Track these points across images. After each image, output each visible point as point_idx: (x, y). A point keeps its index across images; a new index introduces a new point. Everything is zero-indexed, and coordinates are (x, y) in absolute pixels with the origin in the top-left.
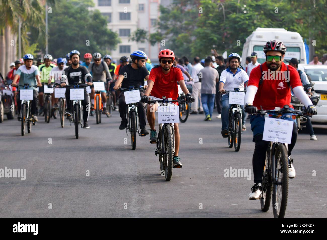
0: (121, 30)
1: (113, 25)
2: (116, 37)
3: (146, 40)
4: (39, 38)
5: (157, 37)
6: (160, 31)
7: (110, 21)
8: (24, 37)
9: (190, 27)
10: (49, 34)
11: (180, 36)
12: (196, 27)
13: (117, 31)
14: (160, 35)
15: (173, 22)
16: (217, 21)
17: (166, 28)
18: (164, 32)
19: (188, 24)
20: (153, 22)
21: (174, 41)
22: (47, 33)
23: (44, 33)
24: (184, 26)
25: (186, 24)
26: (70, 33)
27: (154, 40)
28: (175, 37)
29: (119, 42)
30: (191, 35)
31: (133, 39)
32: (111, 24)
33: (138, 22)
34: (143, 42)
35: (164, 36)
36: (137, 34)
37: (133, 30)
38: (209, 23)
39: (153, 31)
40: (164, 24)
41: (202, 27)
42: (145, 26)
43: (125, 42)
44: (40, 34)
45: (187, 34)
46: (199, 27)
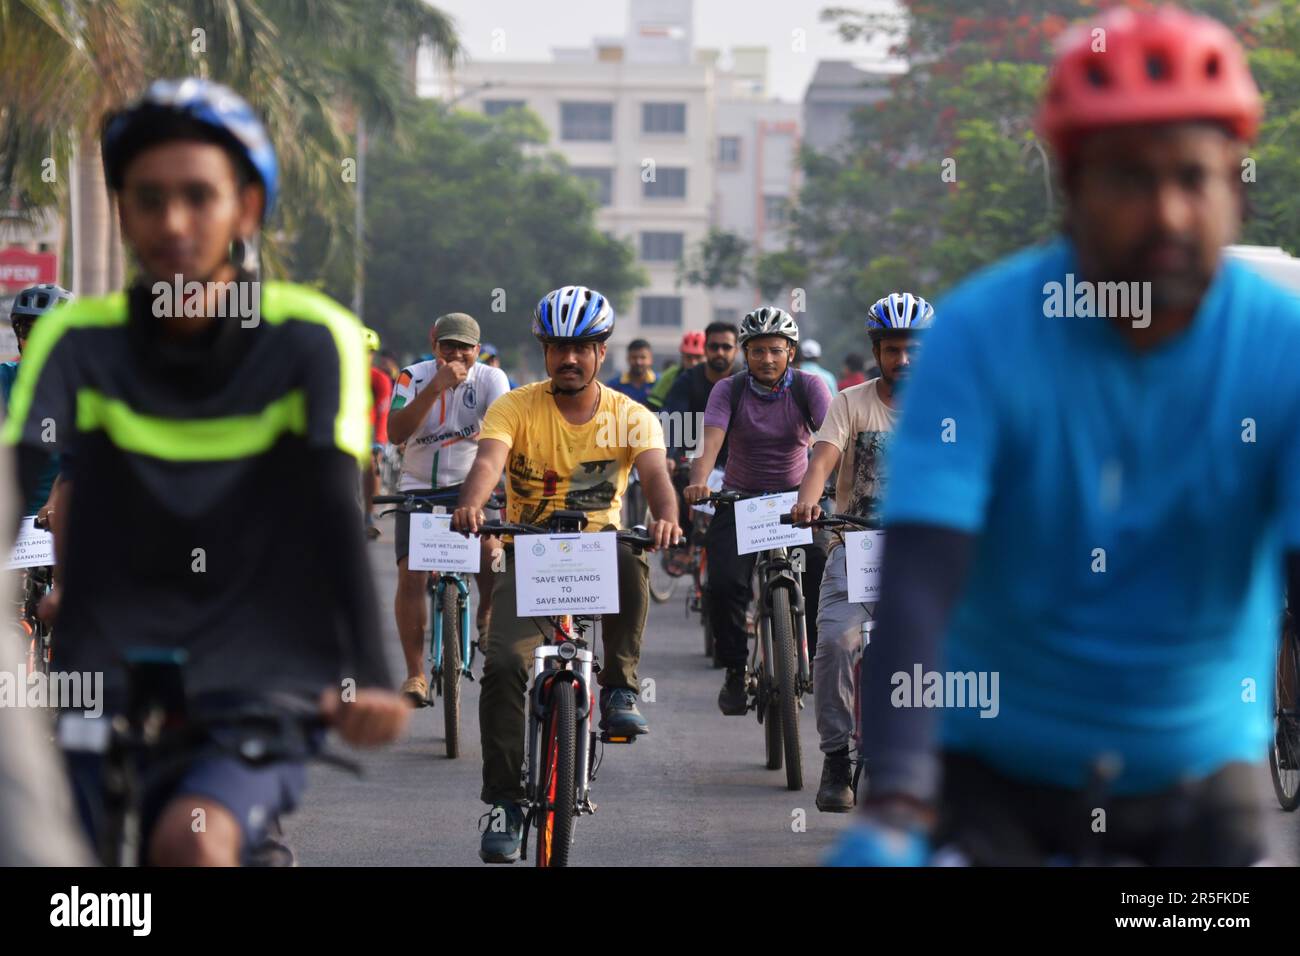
0: (647, 237)
1: (616, 218)
2: (630, 258)
3: (742, 281)
4: (331, 255)
5: (785, 265)
6: (799, 244)
7: (606, 200)
8: (273, 254)
9: (917, 231)
10: (367, 238)
11: (875, 264)
12: (936, 235)
13: (629, 238)
14: (800, 258)
15: (852, 212)
16: (1021, 212)
17: (821, 232)
18: (813, 248)
19: (910, 222)
20: (773, 208)
21: (849, 283)
22: (359, 238)
23: (348, 239)
24: (891, 226)
25: (898, 219)
26: (446, 237)
27: (776, 280)
28: (854, 270)
29: (640, 282)
30: (919, 264)
31: (694, 278)
32: (606, 211)
33: (715, 207)
34: (731, 285)
35: (813, 263)
36: (707, 252)
37: (695, 236)
38: (990, 219)
39: (774, 243)
40: (815, 218)
41: (959, 233)
42: (740, 220)
43: (661, 282)
44: (336, 240)
45: (902, 260)
46: (949, 231)
